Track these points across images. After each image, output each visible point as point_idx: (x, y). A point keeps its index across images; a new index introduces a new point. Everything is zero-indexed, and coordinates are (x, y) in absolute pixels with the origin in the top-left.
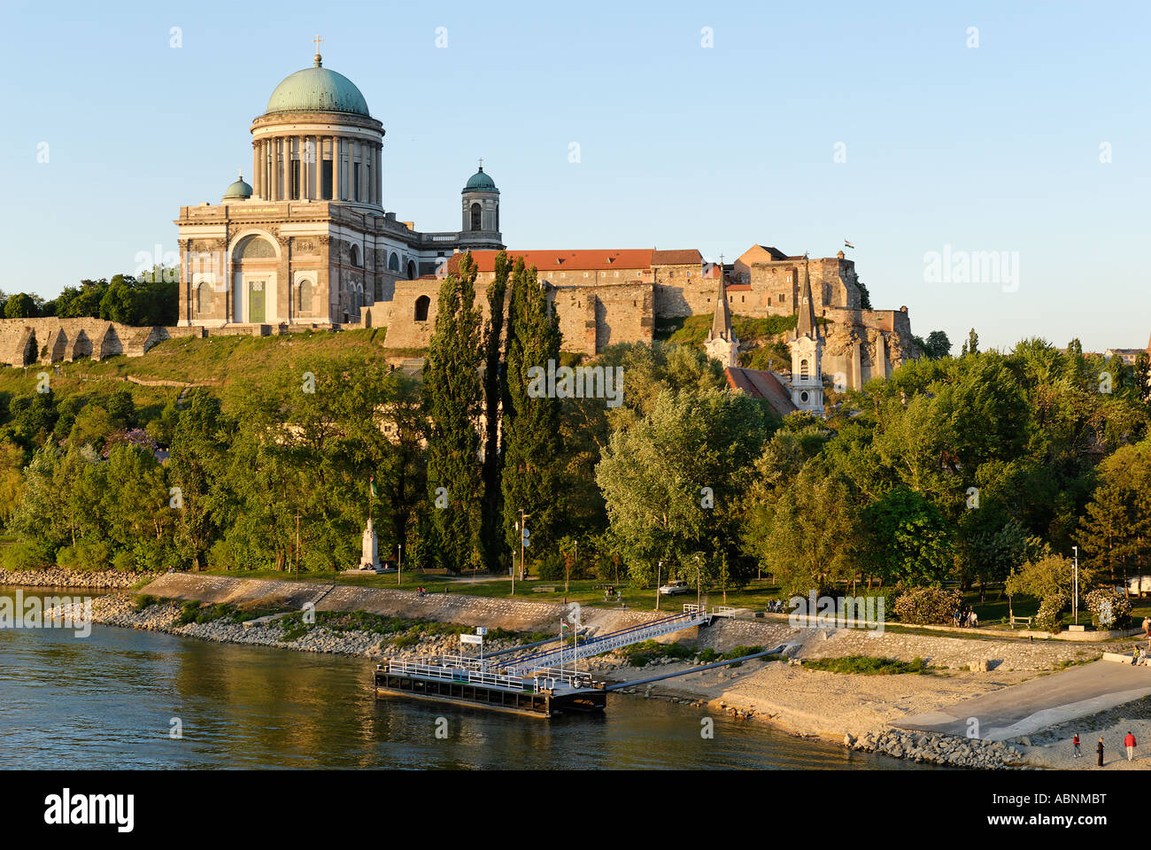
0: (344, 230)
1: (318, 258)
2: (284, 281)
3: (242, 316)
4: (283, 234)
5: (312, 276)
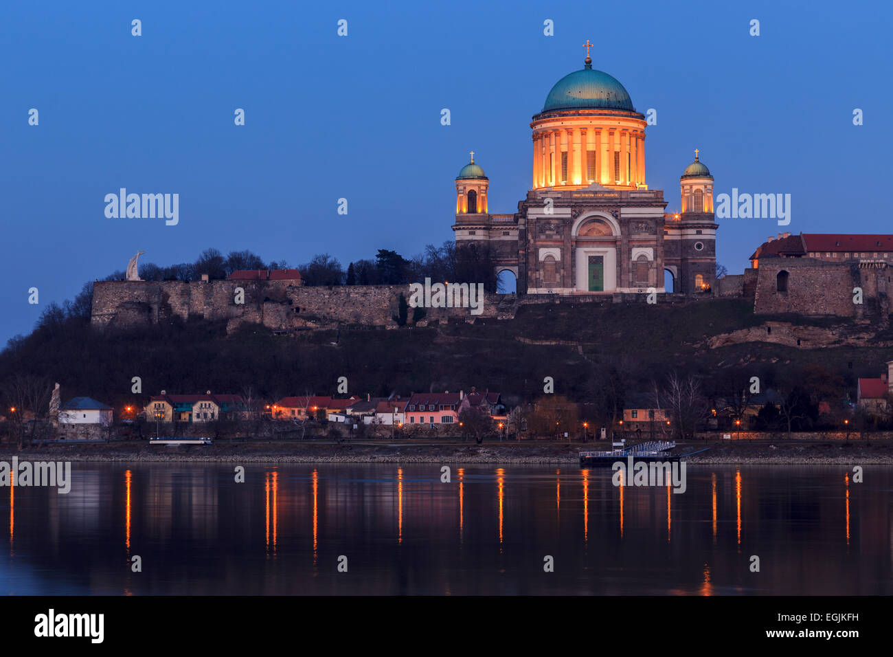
2: (625, 256)
3: (583, 285)
4: (622, 216)
5: (649, 253)
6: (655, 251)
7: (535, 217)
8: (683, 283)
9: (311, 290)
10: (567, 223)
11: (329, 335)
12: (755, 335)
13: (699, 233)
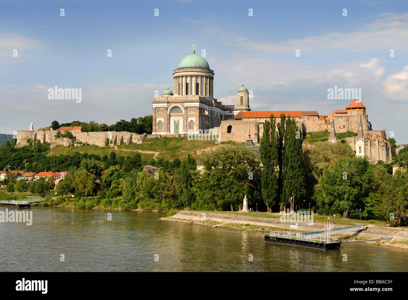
0: (203, 105)
1: (196, 113)
2: (186, 121)
4: (185, 106)
6: (196, 118)
10: (166, 109)
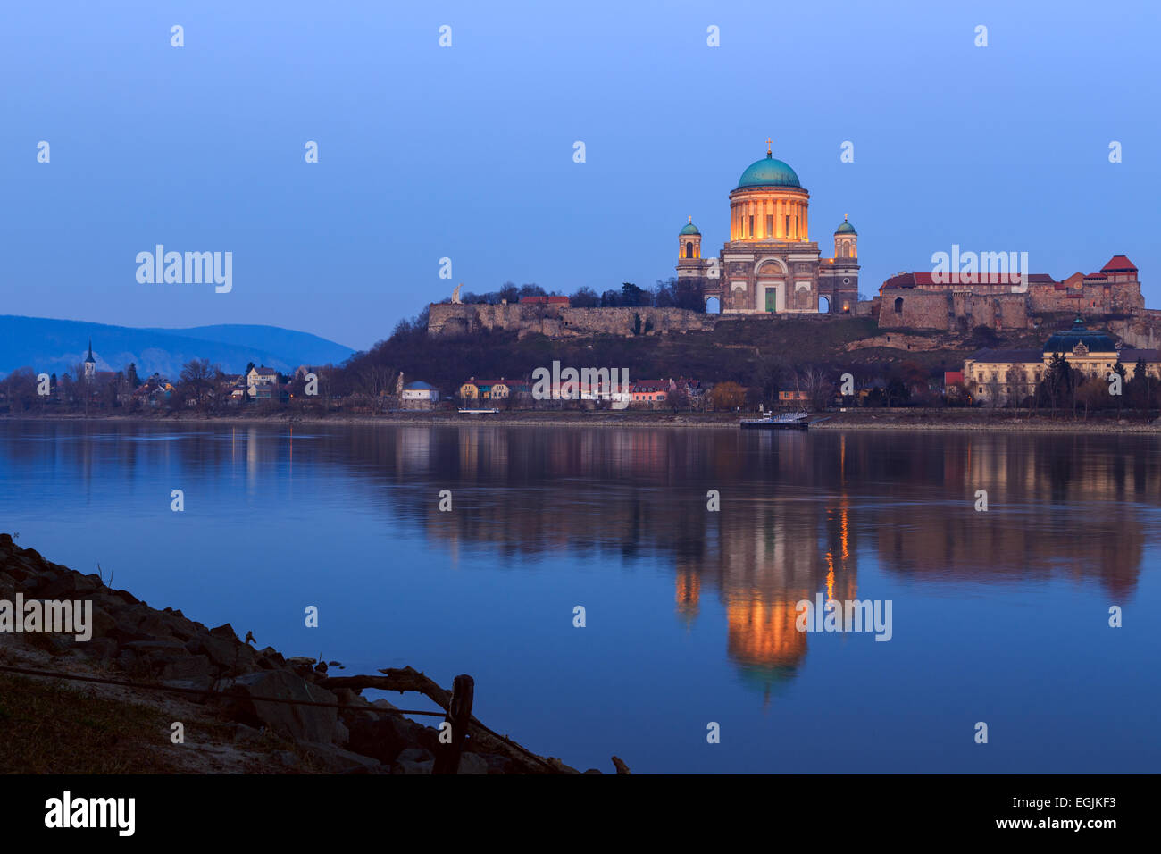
1: (811, 274)
2: (791, 288)
3: (761, 308)
4: (789, 260)
5: (808, 285)
6: (812, 284)
7: (729, 261)
8: (834, 307)
9: (576, 310)
10: (751, 265)
11: (587, 340)
12: (878, 342)
13: (846, 272)
